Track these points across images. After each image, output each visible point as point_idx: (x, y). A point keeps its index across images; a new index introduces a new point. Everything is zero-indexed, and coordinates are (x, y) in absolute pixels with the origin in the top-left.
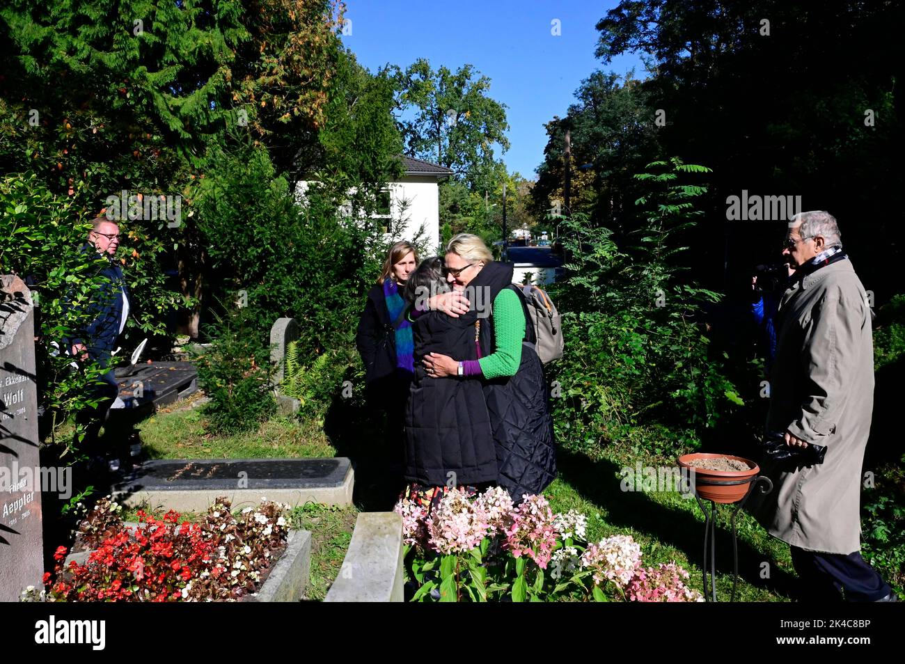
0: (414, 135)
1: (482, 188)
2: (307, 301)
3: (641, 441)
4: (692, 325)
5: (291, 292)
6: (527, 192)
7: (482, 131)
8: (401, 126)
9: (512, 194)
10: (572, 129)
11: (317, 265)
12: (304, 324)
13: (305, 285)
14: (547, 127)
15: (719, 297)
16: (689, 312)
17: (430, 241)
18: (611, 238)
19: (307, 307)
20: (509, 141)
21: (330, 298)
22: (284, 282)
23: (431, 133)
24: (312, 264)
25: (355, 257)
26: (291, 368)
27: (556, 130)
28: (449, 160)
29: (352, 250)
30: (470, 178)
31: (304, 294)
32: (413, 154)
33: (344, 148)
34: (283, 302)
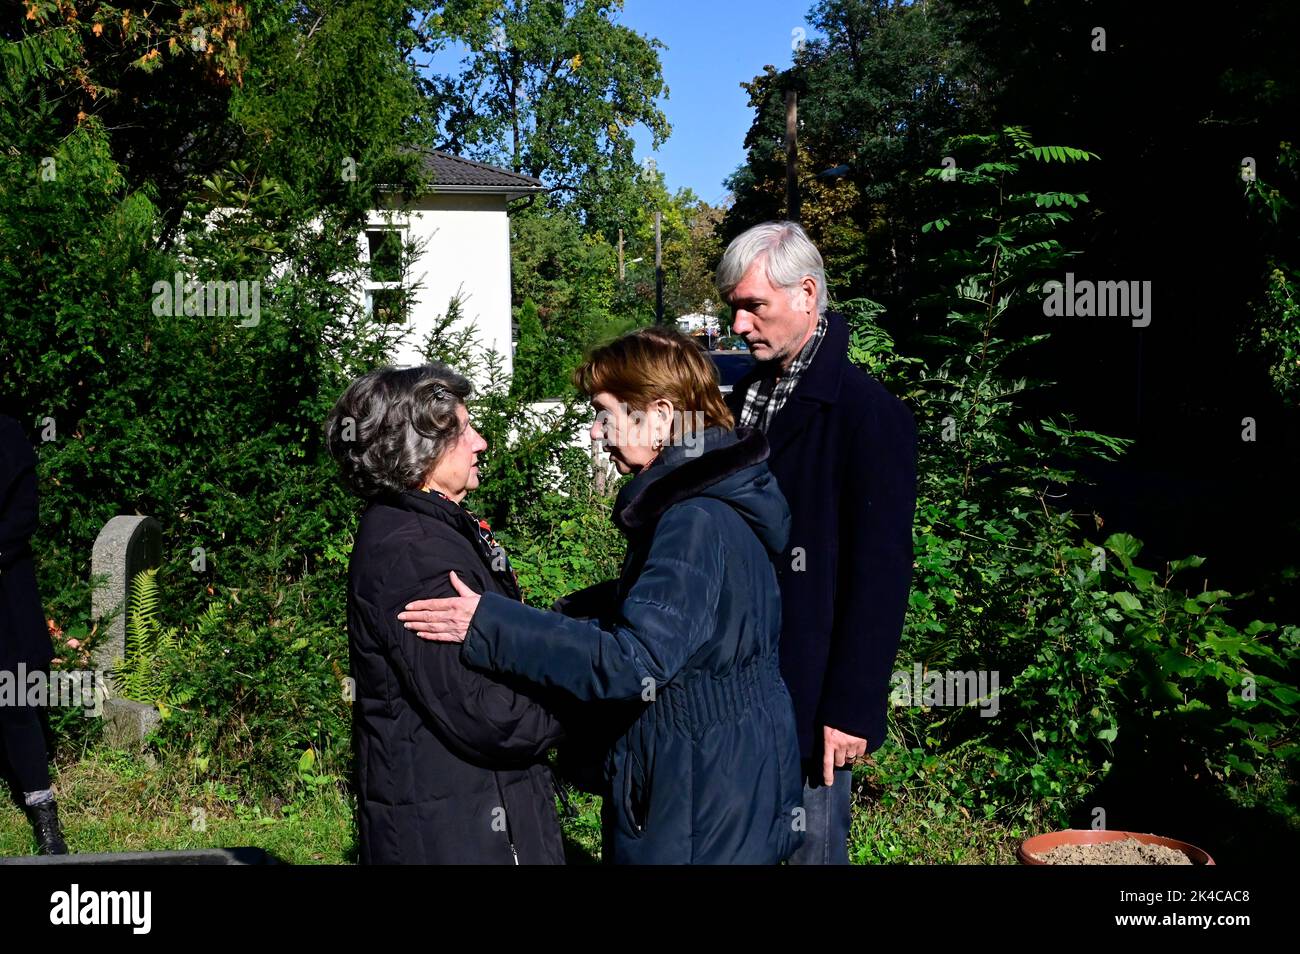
0: (459, 107)
1: (610, 224)
2: (184, 475)
3: (949, 788)
4: (1062, 517)
5: (146, 455)
6: (709, 231)
7: (609, 98)
8: (430, 87)
9: (678, 237)
10: (804, 92)
11: (206, 392)
12: (178, 529)
13: (181, 437)
14: (749, 89)
15: (1120, 445)
16: (1056, 487)
17: (475, 336)
18: (880, 321)
19: (185, 490)
20: (668, 120)
21: (238, 468)
22: (129, 432)
23: (494, 102)
24: (194, 389)
25: (295, 372)
26: (141, 634)
27: (769, 96)
28: (535, 163)
29: (287, 356)
30: (585, 202)
31: (179, 461)
32: (457, 150)
33: (288, 131)
34: (128, 478)
